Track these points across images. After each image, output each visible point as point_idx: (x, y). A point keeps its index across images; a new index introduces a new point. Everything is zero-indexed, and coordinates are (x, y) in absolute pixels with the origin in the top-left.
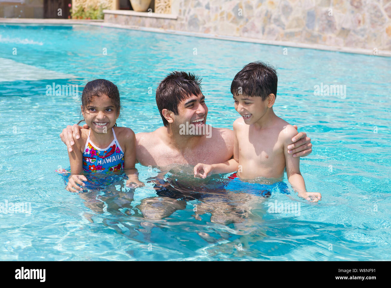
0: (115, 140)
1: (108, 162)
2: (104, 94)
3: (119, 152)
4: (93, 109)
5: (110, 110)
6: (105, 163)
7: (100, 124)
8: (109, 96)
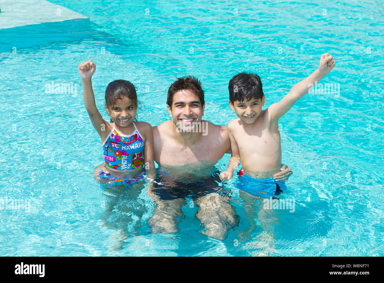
0: (136, 130)
1: (132, 149)
2: (125, 97)
3: (140, 140)
4: (117, 109)
5: (131, 108)
6: (129, 149)
7: (123, 120)
8: (130, 97)
